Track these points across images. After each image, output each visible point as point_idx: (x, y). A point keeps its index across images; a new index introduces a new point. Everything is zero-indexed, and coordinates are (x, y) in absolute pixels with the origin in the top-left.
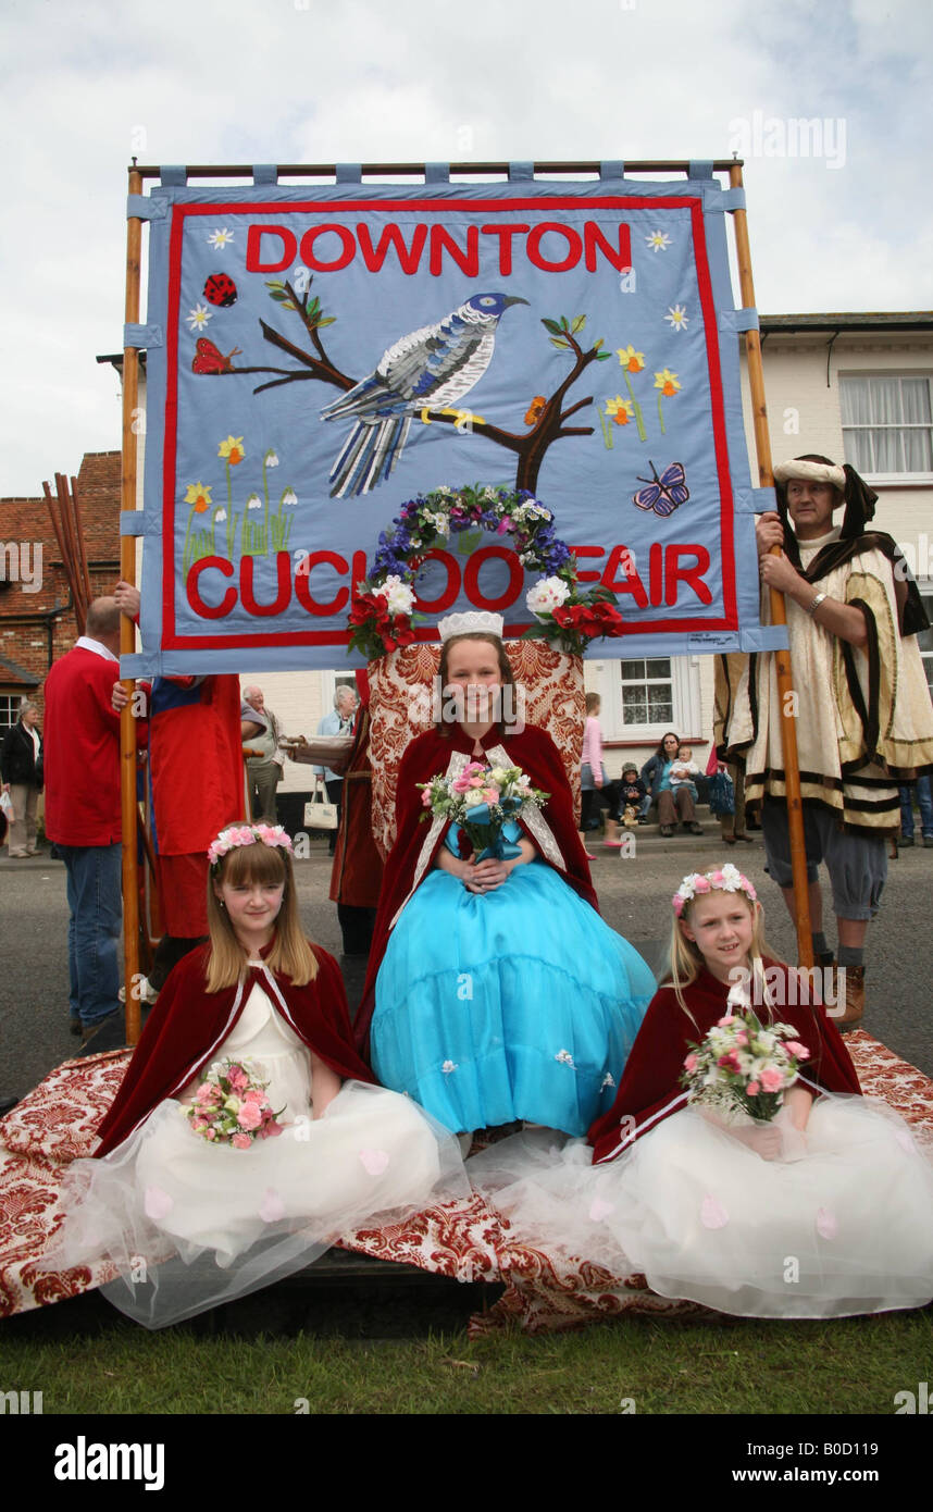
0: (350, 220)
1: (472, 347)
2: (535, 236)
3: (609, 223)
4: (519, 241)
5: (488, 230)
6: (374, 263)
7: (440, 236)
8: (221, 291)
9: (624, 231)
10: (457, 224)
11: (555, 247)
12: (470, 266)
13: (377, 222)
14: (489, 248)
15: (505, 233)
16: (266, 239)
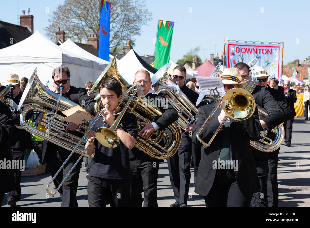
0: (245, 47)
1: (256, 62)
2: (263, 50)
3: (270, 49)
4: (261, 50)
5: (258, 49)
6: (248, 52)
7: (254, 49)
8: (233, 54)
9: (271, 50)
10: (255, 48)
11: (264, 51)
12: (256, 53)
13: (248, 48)
14: (258, 51)
15: (260, 50)
16: (238, 49)
